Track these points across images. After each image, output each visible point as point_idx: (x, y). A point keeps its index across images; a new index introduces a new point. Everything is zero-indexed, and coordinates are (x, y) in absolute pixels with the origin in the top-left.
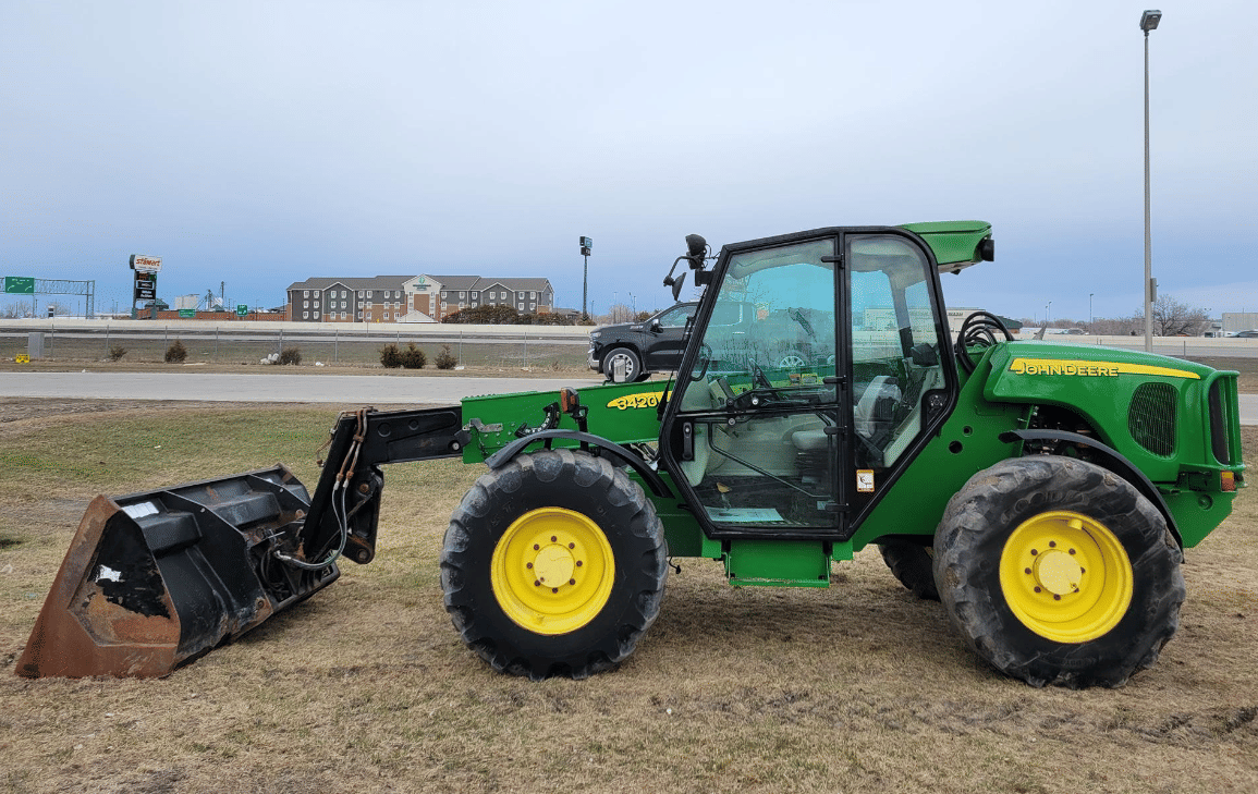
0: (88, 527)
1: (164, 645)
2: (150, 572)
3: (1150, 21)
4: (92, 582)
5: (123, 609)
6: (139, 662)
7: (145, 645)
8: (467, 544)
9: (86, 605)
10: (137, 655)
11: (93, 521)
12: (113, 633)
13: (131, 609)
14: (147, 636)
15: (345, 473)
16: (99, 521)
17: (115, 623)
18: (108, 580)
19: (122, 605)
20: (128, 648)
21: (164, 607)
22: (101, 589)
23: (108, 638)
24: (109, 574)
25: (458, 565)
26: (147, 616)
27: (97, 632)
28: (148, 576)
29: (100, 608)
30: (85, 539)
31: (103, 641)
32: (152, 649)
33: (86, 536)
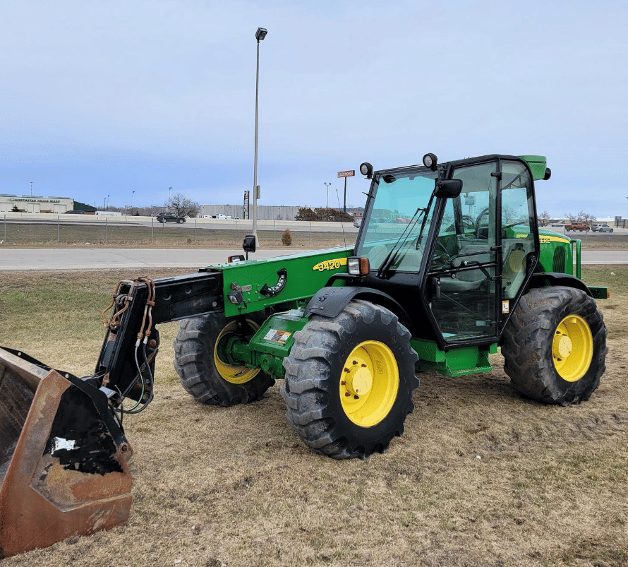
0: (44, 403)
1: (120, 497)
2: (102, 435)
3: (261, 34)
4: (47, 455)
5: (80, 473)
6: (103, 516)
7: (105, 500)
8: (329, 373)
9: (43, 477)
10: (101, 511)
11: (49, 397)
12: (72, 497)
13: (88, 472)
14: (105, 491)
15: (144, 333)
16: (55, 396)
17: (74, 488)
18: (64, 450)
19: (78, 470)
20: (91, 507)
21: (117, 463)
22: (58, 459)
23: (67, 503)
24: (64, 444)
25: (325, 389)
26: (103, 474)
27: (57, 500)
28: (101, 439)
29: (58, 478)
30: (42, 416)
31: (63, 507)
32: (113, 502)
33: (42, 412)
